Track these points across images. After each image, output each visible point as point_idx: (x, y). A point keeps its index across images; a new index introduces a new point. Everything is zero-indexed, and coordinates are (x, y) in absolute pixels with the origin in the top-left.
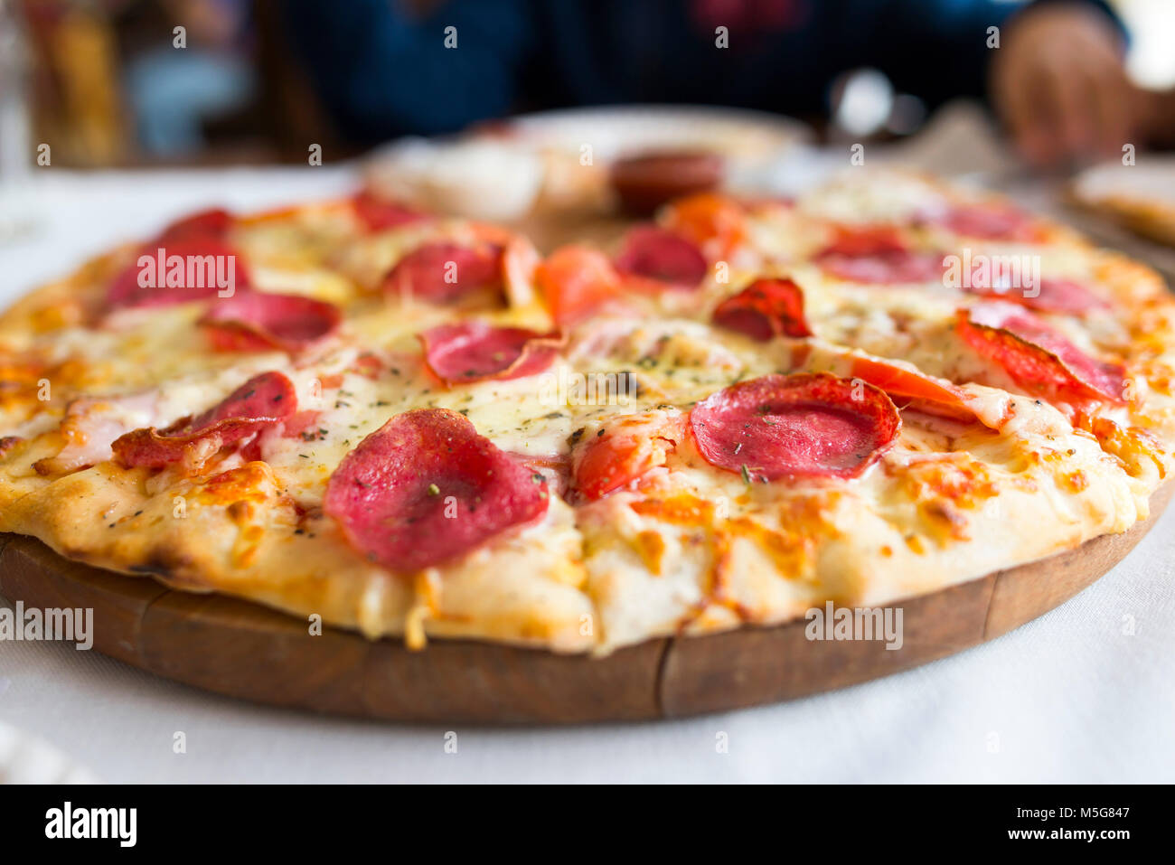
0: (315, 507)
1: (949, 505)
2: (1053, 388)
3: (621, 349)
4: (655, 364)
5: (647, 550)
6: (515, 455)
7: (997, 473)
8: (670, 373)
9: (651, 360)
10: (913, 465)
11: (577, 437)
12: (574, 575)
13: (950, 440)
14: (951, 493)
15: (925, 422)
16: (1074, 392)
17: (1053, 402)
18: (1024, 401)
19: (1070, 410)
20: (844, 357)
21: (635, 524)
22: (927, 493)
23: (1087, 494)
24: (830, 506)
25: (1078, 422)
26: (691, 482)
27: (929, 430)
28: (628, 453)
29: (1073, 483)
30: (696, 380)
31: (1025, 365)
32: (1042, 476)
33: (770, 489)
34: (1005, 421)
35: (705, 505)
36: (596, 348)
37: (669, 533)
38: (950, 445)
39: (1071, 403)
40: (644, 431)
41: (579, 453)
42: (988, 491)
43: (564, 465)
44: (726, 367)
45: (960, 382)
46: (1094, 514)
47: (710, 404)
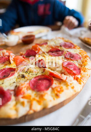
1: (58, 94)
2: (72, 74)
3: (23, 71)
4: (27, 72)
5: (23, 104)
6: (8, 90)
7: (64, 87)
8: (29, 74)
9: (26, 72)
10: (55, 88)
11: (16, 86)
13: (60, 82)
14: (59, 92)
15: (57, 79)
16: (74, 74)
17: (72, 76)
19: (74, 76)
20: (49, 71)
21: (22, 100)
22: (56, 92)
23: (74, 89)
24: (44, 95)
25: (74, 78)
26: (29, 92)
27: (58, 81)
28: (21, 90)
29: (73, 88)
30: (32, 75)
31: (69, 71)
32: (69, 87)
33: (38, 93)
34: (66, 80)
35: (30, 96)
36: (20, 71)
37: (26, 101)
40: (23, 86)
41: (16, 89)
42: (63, 91)
43: (14, 90)
44: (36, 72)
45: (62, 73)
46: (75, 91)
47: (33, 79)
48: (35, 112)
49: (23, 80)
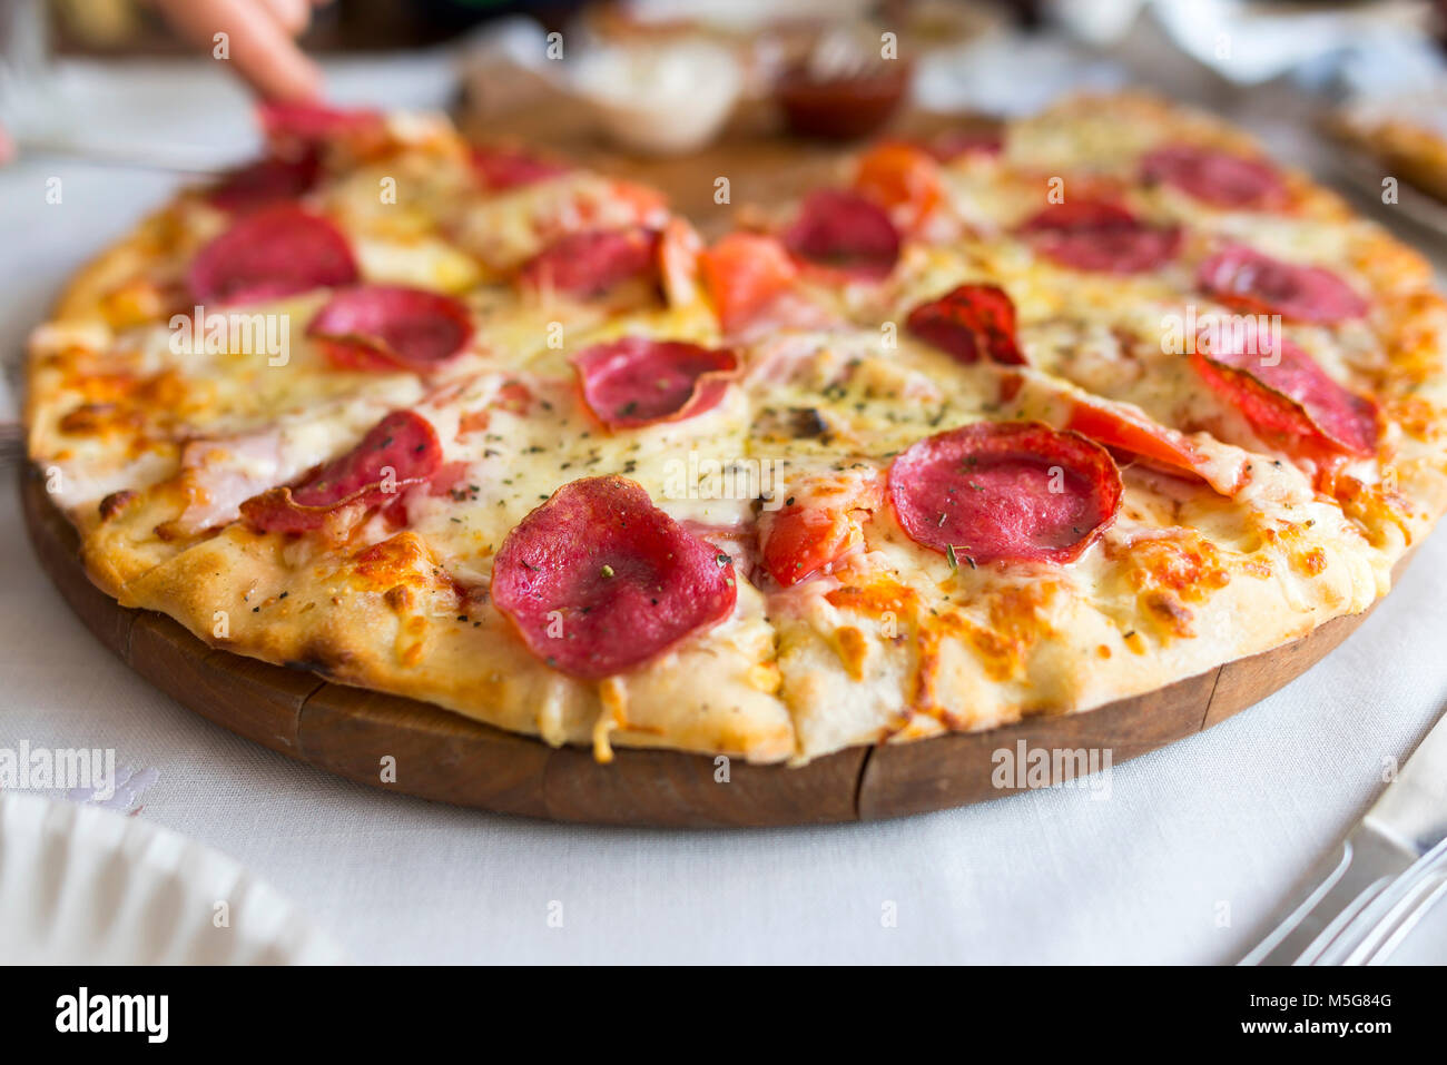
0: (476, 587)
1: (1173, 595)
2: (1295, 439)
3: (803, 374)
4: (843, 394)
5: (845, 649)
6: (693, 524)
7: (1227, 552)
8: (860, 407)
9: (837, 391)
10: (1136, 544)
11: (758, 504)
12: (767, 678)
13: (1177, 505)
14: (1177, 583)
15: (1151, 481)
16: (1318, 446)
17: (1294, 457)
18: (1261, 461)
19: (1312, 466)
20: (1061, 397)
21: (833, 618)
22: (1150, 584)
23: (1325, 576)
24: (1045, 602)
25: (1319, 484)
26: (891, 563)
27: (1154, 491)
28: (822, 533)
29: (1311, 563)
30: (891, 417)
31: (1266, 412)
32: (1276, 556)
33: (979, 574)
34: (1239, 488)
35: (907, 594)
36: (775, 372)
37: (869, 629)
38: (1177, 515)
39: (1315, 458)
40: (838, 502)
41: (766, 526)
42: (1217, 580)
43: (749, 536)
44: (926, 399)
45: (1191, 429)
46: (1329, 597)
47: (912, 455)
48: (953, 730)
49: (809, 453)
